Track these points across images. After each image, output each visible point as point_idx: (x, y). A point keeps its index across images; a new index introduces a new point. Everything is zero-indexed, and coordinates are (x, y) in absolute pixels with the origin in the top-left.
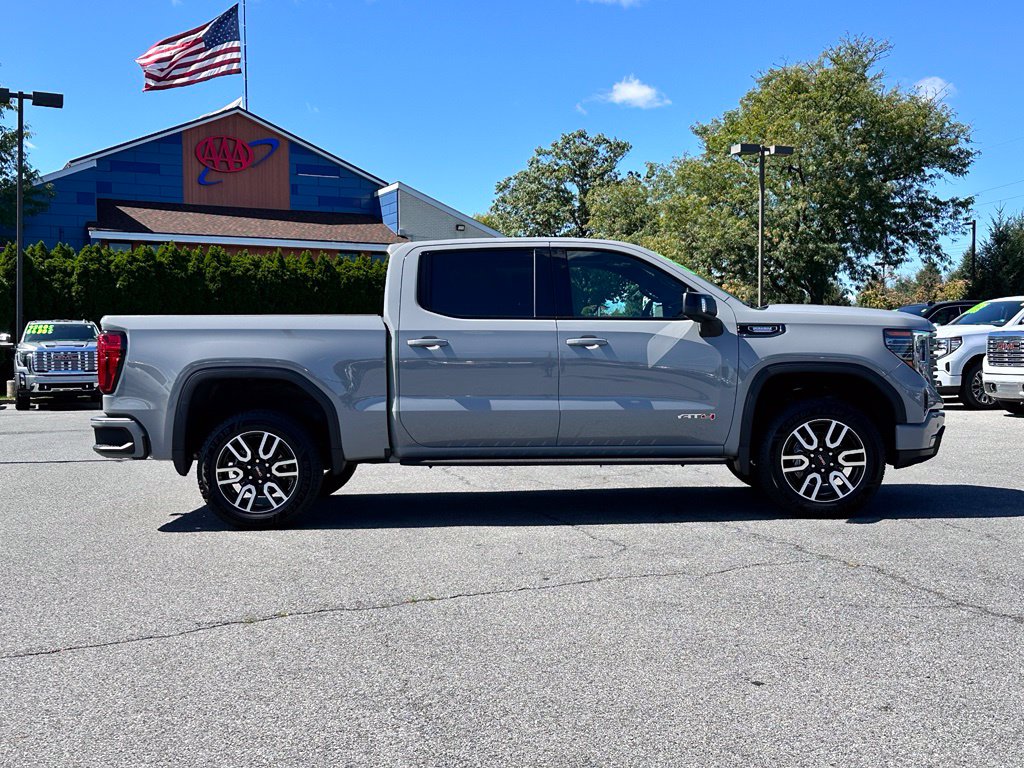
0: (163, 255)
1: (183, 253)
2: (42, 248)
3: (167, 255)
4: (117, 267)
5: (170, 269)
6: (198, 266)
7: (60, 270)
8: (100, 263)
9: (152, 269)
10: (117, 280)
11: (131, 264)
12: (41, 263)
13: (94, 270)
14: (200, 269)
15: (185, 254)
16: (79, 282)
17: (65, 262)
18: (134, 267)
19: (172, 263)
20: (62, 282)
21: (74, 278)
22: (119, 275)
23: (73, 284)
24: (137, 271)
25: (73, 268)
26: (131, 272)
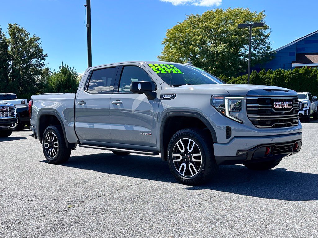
0: (302, 71)
1: (309, 69)
2: (264, 71)
3: (303, 71)
4: (286, 76)
5: (304, 75)
6: (314, 74)
7: (268, 78)
8: (280, 75)
9: (297, 76)
10: (285, 80)
11: (290, 74)
12: (263, 76)
13: (278, 77)
14: (315, 75)
15: (310, 70)
16: (273, 81)
17: (270, 75)
18: (291, 76)
19: (305, 73)
20: (268, 82)
21: (272, 80)
22: (286, 78)
23: (271, 82)
24: (292, 77)
25: (272, 77)
26: (290, 77)
